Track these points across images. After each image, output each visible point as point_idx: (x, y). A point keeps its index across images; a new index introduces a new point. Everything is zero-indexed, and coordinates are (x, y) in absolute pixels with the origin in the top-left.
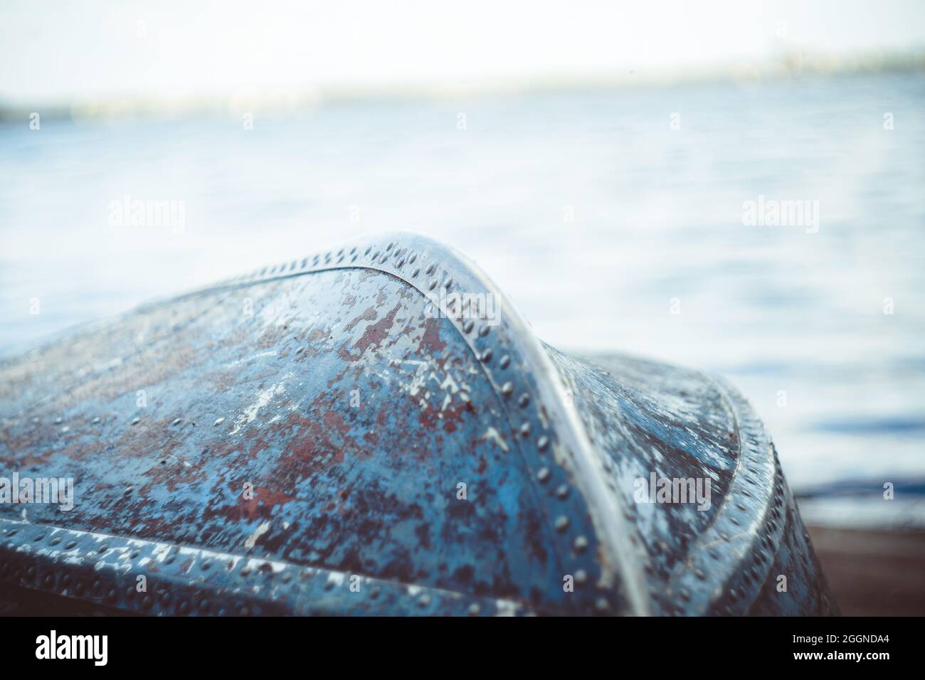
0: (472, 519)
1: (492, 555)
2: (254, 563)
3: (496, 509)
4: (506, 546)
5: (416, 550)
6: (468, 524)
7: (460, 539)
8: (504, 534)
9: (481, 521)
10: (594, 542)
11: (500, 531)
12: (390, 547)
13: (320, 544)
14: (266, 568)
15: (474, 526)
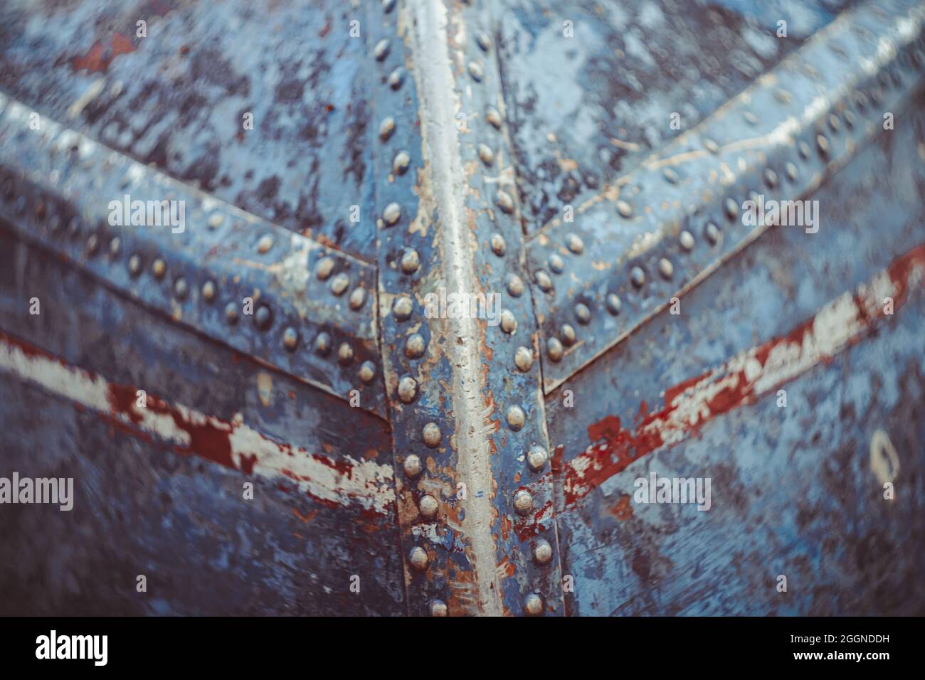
0: (298, 106)
1: (305, 165)
2: (66, 139)
3: (324, 96)
4: (322, 153)
5: (230, 144)
6: (291, 113)
7: (278, 135)
8: (325, 134)
9: (305, 112)
10: (417, 161)
11: (322, 128)
12: (205, 136)
13: (138, 121)
14: (75, 148)
15: (298, 116)
